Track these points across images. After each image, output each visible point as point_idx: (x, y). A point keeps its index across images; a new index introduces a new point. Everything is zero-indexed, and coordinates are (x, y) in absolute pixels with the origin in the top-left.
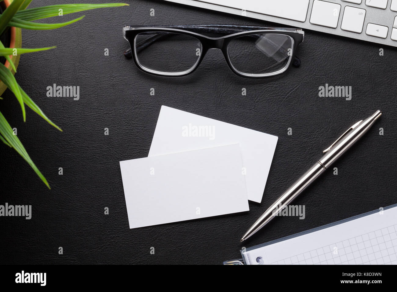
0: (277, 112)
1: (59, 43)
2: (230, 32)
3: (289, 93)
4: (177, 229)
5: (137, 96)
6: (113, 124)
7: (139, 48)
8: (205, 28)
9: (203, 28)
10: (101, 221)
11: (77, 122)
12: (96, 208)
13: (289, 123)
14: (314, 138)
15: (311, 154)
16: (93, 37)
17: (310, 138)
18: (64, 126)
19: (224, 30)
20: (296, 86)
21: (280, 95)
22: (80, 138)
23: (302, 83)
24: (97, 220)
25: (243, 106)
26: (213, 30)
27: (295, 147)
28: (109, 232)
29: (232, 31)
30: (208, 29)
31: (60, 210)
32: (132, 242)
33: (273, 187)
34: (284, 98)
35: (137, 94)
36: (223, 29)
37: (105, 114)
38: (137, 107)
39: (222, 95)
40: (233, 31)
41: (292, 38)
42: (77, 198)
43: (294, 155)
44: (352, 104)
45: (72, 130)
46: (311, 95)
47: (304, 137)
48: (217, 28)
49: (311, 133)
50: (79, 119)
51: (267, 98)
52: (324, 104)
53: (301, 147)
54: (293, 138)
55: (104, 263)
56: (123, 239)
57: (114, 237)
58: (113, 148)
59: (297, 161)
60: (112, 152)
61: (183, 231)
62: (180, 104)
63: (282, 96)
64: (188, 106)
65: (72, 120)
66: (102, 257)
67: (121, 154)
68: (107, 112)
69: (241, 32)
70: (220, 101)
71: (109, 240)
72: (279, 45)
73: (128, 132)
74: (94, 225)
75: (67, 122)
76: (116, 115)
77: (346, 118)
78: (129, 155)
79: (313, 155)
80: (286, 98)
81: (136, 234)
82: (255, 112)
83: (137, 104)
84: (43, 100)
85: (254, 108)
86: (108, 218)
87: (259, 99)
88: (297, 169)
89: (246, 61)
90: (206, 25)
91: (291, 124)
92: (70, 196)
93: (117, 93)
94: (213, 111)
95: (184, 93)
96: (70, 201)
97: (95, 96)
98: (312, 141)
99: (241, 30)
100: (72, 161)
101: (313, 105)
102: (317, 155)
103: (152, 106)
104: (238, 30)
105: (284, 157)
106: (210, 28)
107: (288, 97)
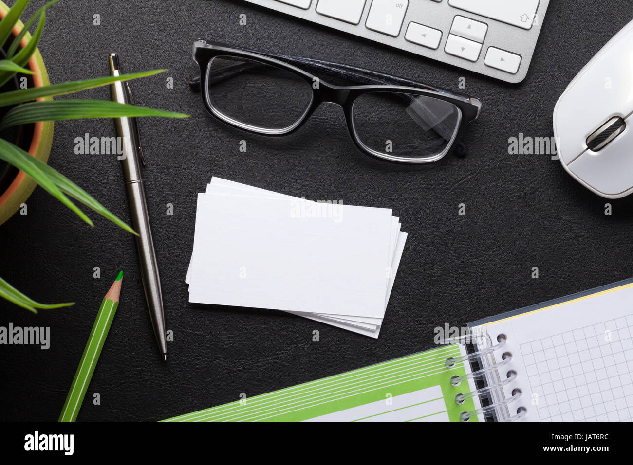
0: (434, 210)
1: (103, 49)
2: (363, 81)
3: (457, 182)
4: (245, 373)
5: (214, 152)
6: (169, 191)
7: (215, 78)
8: (326, 67)
9: (323, 67)
10: (127, 342)
11: (112, 180)
12: (122, 321)
13: (451, 231)
14: (487, 260)
15: (478, 285)
16: (159, 47)
17: (480, 260)
18: (90, 182)
19: (355, 76)
20: (472, 173)
21: (444, 184)
22: (113, 204)
23: (481, 169)
24: (121, 341)
25: (381, 192)
26: (337, 73)
27: (455, 271)
28: (137, 361)
29: (367, 79)
30: (330, 70)
31: (64, 314)
32: (171, 384)
33: (410, 330)
34: (448, 189)
35: (215, 148)
36: (354, 74)
37: (158, 172)
38: (211, 170)
39: (349, 171)
40: (370, 80)
41: (459, 111)
42: (94, 299)
43: (451, 284)
44: (557, 216)
45: (102, 190)
46: (493, 191)
47: (471, 256)
48: (345, 71)
49: (484, 252)
50: (116, 175)
51: (421, 185)
52: (512, 208)
53: (465, 271)
54: (454, 256)
55: (121, 409)
56: (157, 376)
57: (143, 370)
58: (163, 228)
59: (454, 294)
60: (160, 235)
61: (255, 378)
62: (280, 175)
63: (447, 185)
64: (293, 179)
65: (104, 174)
66: (119, 400)
67: (175, 241)
68: (162, 170)
69: (382, 84)
70: (346, 179)
71: (135, 374)
72: (439, 118)
73: (190, 207)
74: (114, 347)
75: (96, 177)
76: (176, 177)
77: (544, 236)
78: (187, 243)
79: (482, 288)
80: (451, 190)
81: (180, 371)
82: (399, 204)
83: (211, 164)
84: (63, 135)
85: (398, 199)
86: (139, 340)
87: (409, 185)
88: (452, 306)
89: (397, 121)
90: (328, 63)
91: (453, 233)
92: (83, 294)
93: (182, 142)
94: (333, 193)
95: (290, 157)
96: (82, 303)
97: (146, 142)
98: (484, 265)
99: (382, 82)
100: (95, 240)
101: (495, 207)
102: (488, 288)
103: (236, 170)
104: (377, 80)
105: (435, 284)
106: (333, 69)
107: (456, 188)
